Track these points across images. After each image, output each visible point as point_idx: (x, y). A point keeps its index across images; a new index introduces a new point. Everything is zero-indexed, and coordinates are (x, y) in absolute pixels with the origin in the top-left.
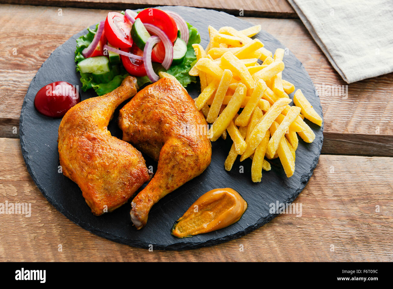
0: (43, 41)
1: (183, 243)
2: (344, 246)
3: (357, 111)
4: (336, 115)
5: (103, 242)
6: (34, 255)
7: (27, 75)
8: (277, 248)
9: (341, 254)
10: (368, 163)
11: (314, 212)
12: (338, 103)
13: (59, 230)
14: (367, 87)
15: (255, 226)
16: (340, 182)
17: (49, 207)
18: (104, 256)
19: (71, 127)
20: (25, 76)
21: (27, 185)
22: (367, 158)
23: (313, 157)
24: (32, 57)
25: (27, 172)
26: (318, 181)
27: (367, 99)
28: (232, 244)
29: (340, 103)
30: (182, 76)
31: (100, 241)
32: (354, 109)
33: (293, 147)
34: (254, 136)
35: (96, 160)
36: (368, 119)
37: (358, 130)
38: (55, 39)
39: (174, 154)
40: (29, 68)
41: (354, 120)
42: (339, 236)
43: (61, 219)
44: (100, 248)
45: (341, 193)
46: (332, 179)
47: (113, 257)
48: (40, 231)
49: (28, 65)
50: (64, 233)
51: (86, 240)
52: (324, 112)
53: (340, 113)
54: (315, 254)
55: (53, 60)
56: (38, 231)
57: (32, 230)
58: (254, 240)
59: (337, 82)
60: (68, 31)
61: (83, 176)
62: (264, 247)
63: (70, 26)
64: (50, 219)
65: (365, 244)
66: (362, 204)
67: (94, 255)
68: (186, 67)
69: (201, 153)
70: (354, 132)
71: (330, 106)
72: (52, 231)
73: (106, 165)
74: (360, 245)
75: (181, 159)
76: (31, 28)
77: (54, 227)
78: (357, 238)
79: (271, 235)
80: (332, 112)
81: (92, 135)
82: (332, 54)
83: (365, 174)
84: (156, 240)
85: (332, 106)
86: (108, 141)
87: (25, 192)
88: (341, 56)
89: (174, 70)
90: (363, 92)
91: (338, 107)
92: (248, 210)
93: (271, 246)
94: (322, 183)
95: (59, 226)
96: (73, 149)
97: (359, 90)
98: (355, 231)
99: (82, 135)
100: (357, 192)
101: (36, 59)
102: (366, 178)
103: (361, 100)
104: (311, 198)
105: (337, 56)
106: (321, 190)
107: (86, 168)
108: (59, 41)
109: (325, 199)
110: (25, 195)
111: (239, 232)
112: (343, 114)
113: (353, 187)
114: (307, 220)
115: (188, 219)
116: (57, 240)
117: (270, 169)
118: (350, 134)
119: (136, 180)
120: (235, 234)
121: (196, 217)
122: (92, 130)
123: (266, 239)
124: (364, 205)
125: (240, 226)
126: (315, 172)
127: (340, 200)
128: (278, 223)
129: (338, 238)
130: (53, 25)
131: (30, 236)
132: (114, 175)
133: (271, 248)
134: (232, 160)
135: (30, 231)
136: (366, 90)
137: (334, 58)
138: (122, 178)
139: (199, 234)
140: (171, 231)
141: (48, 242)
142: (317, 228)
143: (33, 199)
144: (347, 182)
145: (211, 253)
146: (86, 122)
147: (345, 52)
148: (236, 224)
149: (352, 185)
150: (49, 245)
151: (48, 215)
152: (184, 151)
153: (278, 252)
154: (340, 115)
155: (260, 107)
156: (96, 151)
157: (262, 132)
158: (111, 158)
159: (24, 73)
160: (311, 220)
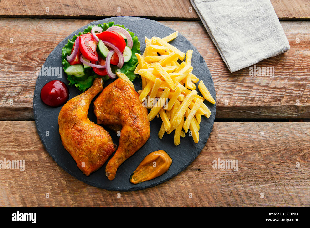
0: (40, 47)
1: (136, 187)
2: (226, 182)
3: (236, 90)
4: (223, 94)
5: (91, 188)
6: (53, 199)
7: (33, 74)
8: (189, 186)
9: (225, 187)
10: (242, 127)
11: (210, 161)
12: (225, 85)
13: (66, 182)
14: (242, 72)
15: (177, 173)
16: (225, 140)
17: (58, 167)
18: (93, 197)
19: (66, 121)
20: (32, 75)
21: (44, 153)
22: (241, 124)
23: (210, 126)
24: (35, 60)
25: (42, 144)
26: (212, 140)
27: (242, 81)
28: (164, 184)
29: (226, 85)
30: (130, 72)
31: (89, 187)
32: (234, 88)
33: (198, 122)
34: (175, 121)
35: (83, 146)
36: (242, 96)
37: (236, 103)
38: (47, 45)
39: (129, 137)
40: (34, 69)
41: (235, 96)
42: (224, 176)
43: (66, 175)
44: (90, 192)
45: (226, 147)
46: (221, 138)
47: (98, 197)
48: (55, 184)
49: (33, 66)
50: (69, 184)
51: (81, 187)
52: (217, 92)
53: (226, 92)
54: (210, 188)
55: (48, 64)
56: (54, 184)
57: (50, 183)
58: (176, 181)
59: (224, 69)
60: (55, 38)
61: (77, 155)
62: (182, 185)
63: (56, 34)
64: (59, 175)
65: (238, 180)
66: (237, 154)
67: (87, 196)
68: (132, 65)
69: (144, 135)
70: (234, 105)
71: (220, 87)
72: (62, 183)
73: (89, 149)
74: (236, 181)
75: (133, 141)
76: (31, 37)
77: (62, 180)
78: (234, 177)
79: (186, 177)
80: (221, 91)
81: (79, 128)
82: (222, 51)
83: (239, 135)
84: (121, 186)
85: (221, 87)
86: (89, 130)
87: (43, 158)
88: (227, 52)
89: (125, 68)
90: (240, 76)
91: (225, 88)
92: (173, 164)
93: (186, 184)
94: (215, 142)
95: (65, 179)
96: (69, 137)
97: (238, 74)
98: (233, 172)
99: (73, 128)
100: (234, 147)
101: (37, 62)
102: (240, 137)
103: (239, 82)
104: (208, 152)
105: (225, 52)
106: (214, 146)
107: (78, 151)
108: (51, 47)
109: (216, 152)
110: (43, 160)
111: (168, 178)
112: (228, 93)
113: (232, 143)
114: (206, 166)
115: (139, 172)
116: (65, 189)
117: (185, 137)
118: (231, 107)
119: (107, 153)
120: (166, 180)
121: (143, 170)
122: (79, 124)
123: (183, 180)
124: (238, 155)
125: (168, 174)
126: (211, 134)
127: (225, 153)
128: (190, 169)
129: (223, 177)
130: (45, 34)
131: (49, 187)
132: (94, 153)
133: (186, 186)
134: (163, 133)
135: (49, 184)
136: (242, 74)
137: (223, 53)
138: (99, 154)
139: (145, 181)
140: (130, 180)
141: (60, 190)
142: (212, 172)
143: (48, 162)
144: (229, 140)
145: (153, 191)
146: (75, 119)
147: (230, 49)
148: (166, 173)
149: (232, 142)
150: (61, 192)
151: (58, 172)
152: (134, 136)
153: (190, 188)
154: (226, 94)
155: (178, 100)
156: (83, 139)
157: (180, 118)
158: (91, 143)
159: (32, 73)
160: (208, 166)
